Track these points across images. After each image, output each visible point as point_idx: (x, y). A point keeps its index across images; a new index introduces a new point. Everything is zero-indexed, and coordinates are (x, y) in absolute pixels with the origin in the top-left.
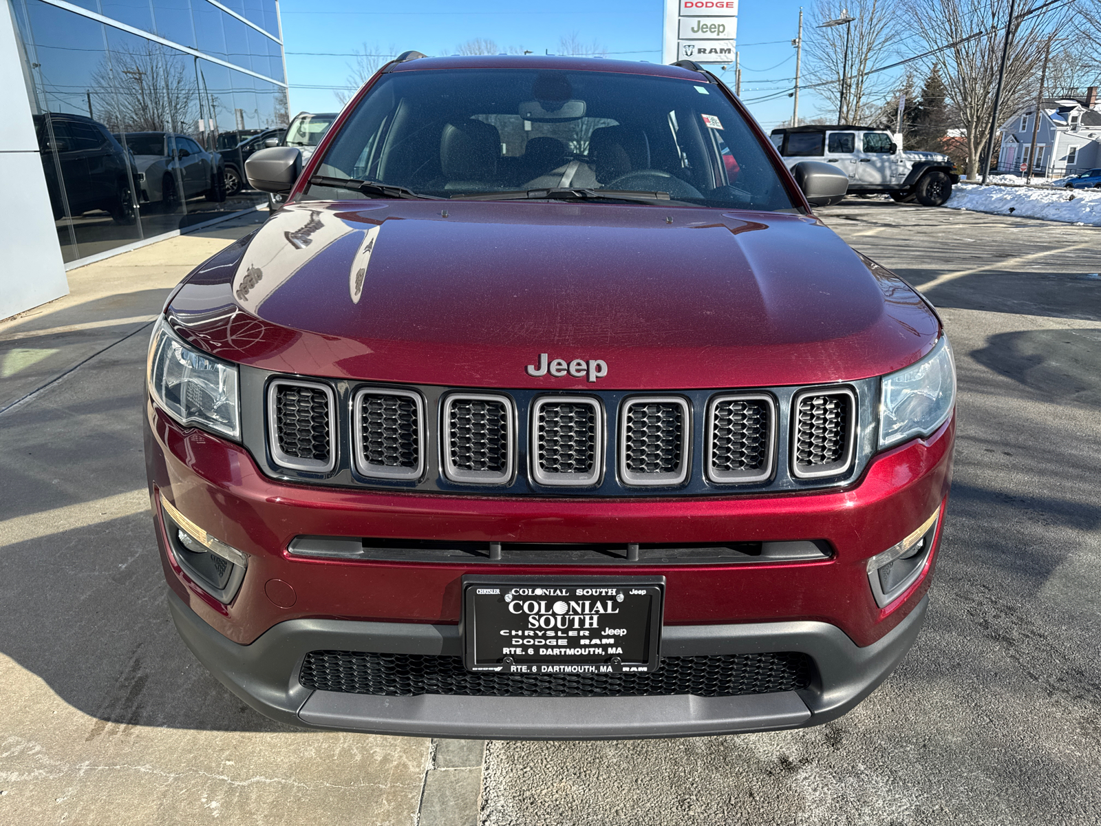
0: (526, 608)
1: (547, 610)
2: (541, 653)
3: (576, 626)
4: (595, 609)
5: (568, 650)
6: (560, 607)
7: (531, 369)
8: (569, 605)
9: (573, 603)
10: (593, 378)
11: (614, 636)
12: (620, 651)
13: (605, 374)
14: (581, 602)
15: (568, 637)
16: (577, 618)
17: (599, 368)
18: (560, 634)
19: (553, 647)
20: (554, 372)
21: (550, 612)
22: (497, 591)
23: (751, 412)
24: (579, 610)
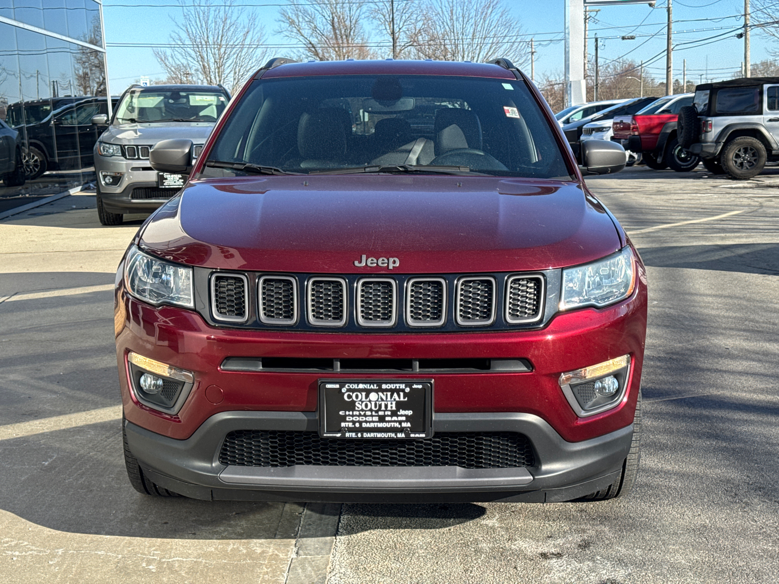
0: (354, 398)
1: (366, 398)
2: (363, 426)
3: (383, 408)
4: (393, 398)
5: (379, 424)
6: (373, 396)
7: (357, 263)
8: (378, 395)
9: (380, 394)
10: (391, 267)
11: (405, 415)
12: (409, 425)
13: (398, 265)
14: (385, 393)
15: (378, 416)
16: (383, 403)
17: (394, 262)
18: (374, 413)
19: (370, 422)
20: (369, 264)
21: (368, 400)
22: (337, 386)
23: (483, 287)
24: (384, 398)
